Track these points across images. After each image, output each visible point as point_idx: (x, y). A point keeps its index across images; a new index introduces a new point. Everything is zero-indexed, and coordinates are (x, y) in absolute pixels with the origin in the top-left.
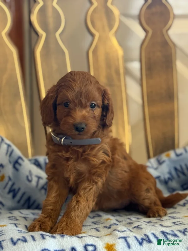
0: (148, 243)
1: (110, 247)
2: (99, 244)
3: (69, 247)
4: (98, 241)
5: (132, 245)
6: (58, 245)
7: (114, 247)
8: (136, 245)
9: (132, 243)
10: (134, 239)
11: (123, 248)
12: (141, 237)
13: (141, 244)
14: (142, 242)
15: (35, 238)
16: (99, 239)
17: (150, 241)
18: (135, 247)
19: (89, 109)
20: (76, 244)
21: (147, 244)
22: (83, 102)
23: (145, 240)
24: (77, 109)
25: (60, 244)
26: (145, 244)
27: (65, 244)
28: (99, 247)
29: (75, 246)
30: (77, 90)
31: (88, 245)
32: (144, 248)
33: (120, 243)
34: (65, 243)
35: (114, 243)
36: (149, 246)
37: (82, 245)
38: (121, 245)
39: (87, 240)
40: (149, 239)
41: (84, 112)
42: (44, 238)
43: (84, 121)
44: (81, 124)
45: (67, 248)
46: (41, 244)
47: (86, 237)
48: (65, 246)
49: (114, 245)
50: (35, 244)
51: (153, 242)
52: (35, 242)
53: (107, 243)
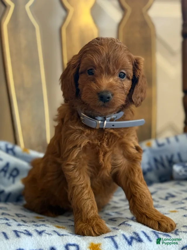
0: (138, 242)
1: (95, 247)
2: (82, 244)
3: (48, 246)
4: (81, 240)
5: (120, 245)
6: (35, 244)
7: (99, 247)
8: (124, 245)
9: (120, 243)
10: (122, 237)
11: (110, 248)
12: (131, 235)
13: (130, 243)
14: (132, 241)
15: (8, 235)
16: (82, 239)
17: (140, 240)
18: (124, 247)
19: (117, 77)
20: (56, 243)
21: (137, 244)
22: (111, 68)
23: (134, 238)
24: (104, 77)
25: (38, 243)
26: (134, 244)
27: (43, 243)
28: (82, 246)
29: (55, 245)
30: (104, 55)
31: (70, 245)
32: (134, 248)
33: (107, 243)
34: (43, 241)
35: (100, 243)
36: (139, 246)
37: (62, 244)
38: (107, 244)
39: (69, 239)
40: (139, 238)
41: (111, 80)
42: (18, 236)
43: (111, 89)
44: (107, 92)
45: (45, 248)
46: (16, 243)
47: (68, 235)
48: (43, 246)
49: (100, 244)
50: (8, 244)
51: (144, 241)
52: (8, 240)
53: (91, 242)
